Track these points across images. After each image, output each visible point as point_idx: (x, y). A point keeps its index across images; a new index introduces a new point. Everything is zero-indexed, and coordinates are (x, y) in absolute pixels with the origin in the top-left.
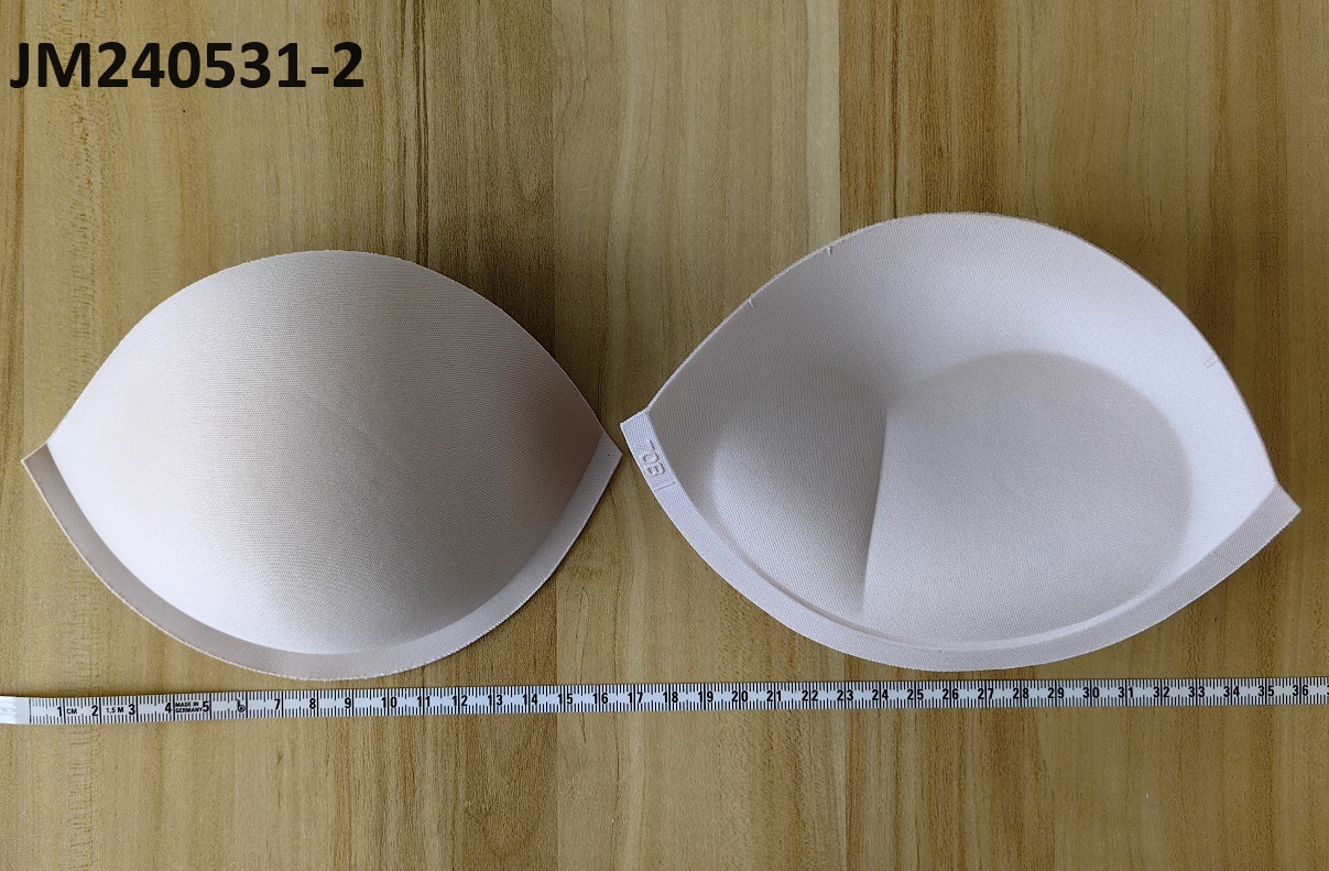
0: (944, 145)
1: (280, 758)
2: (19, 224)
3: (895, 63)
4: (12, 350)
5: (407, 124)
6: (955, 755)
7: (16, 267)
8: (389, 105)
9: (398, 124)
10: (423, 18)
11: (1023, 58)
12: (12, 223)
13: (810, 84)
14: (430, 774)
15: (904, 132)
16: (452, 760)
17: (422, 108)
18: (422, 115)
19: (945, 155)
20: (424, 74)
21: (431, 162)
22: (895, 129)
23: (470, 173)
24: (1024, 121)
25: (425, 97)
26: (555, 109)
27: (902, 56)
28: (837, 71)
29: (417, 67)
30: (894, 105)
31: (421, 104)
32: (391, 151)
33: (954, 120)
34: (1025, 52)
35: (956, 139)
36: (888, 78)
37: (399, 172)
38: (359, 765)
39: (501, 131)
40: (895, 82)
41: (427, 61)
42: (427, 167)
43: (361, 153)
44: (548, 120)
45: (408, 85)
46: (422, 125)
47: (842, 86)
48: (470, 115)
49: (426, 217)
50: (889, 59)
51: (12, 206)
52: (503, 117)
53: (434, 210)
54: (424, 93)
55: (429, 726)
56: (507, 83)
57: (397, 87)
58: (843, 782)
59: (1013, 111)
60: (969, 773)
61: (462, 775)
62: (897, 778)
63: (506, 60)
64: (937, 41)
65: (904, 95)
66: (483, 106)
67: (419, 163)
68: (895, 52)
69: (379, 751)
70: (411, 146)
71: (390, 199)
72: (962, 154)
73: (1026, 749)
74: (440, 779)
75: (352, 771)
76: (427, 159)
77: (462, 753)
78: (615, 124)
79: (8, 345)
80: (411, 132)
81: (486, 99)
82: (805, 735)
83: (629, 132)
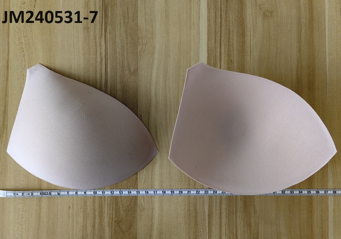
0: (232, 60)
1: (69, 208)
2: (7, 76)
3: (221, 40)
4: (5, 107)
5: (103, 53)
6: (235, 208)
7: (7, 87)
8: (98, 49)
9: (100, 53)
10: (107, 28)
11: (252, 39)
12: (6, 76)
13: (200, 44)
14: (106, 212)
15: (223, 56)
16: (112, 208)
17: (106, 49)
18: (106, 51)
19: (233, 62)
20: (107, 41)
21: (108, 63)
22: (221, 55)
23: (118, 65)
24: (252, 54)
26: (138, 50)
27: (222, 38)
28: (207, 41)
29: (105, 40)
30: (220, 50)
32: (99, 60)
33: (235, 53)
34: (252, 37)
35: (235, 58)
36: (219, 43)
37: (101, 65)
38: (89, 209)
39: (126, 55)
40: (221, 44)
41: (108, 38)
43: (91, 60)
44: (137, 53)
45: (103, 44)
46: (106, 53)
47: (208, 45)
48: (118, 51)
49: (107, 76)
50: (219, 39)
51: (6, 72)
52: (126, 52)
53: (109, 74)
55: (106, 200)
56: (127, 44)
57: (100, 44)
58: (207, 215)
59: (249, 51)
60: (238, 212)
61: (114, 212)
62: (220, 213)
63: (127, 38)
64: (231, 35)
65: (223, 47)
66: (121, 49)
67: (105, 63)
68: (221, 37)
69: (94, 206)
70: (104, 58)
71: (98, 71)
72: (237, 62)
73: (252, 206)
74: (109, 213)
75: (87, 211)
76: (107, 62)
77: (114, 207)
78: (153, 54)
79: (4, 106)
80: (104, 55)
81: (122, 47)
82: (198, 203)
83: (156, 56)
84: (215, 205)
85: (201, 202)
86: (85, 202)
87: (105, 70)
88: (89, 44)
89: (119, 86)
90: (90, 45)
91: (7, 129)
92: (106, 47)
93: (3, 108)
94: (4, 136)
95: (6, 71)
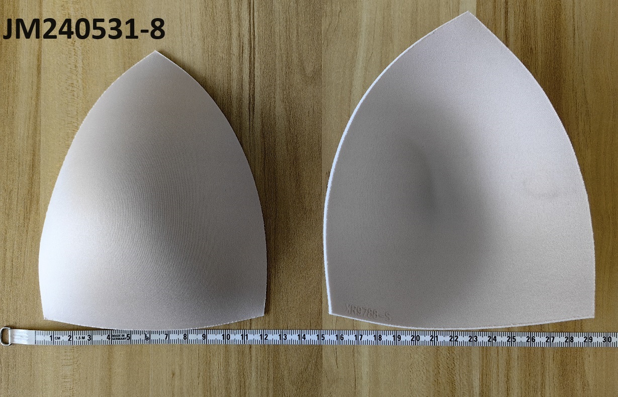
0: (533, 47)
1: (174, 374)
2: (38, 88)
3: (506, 3)
4: (34, 155)
5: (244, 36)
6: (539, 378)
7: (37, 111)
8: (235, 26)
9: (239, 35)
12: (35, 88)
14: (254, 385)
16: (266, 377)
17: (252, 27)
18: (252, 31)
19: (534, 52)
20: (253, 9)
21: (257, 56)
23: (277, 62)
24: (577, 34)
25: (254, 22)
26: (323, 28)
28: (475, 7)
29: (250, 6)
30: (506, 25)
31: (252, 25)
32: (235, 50)
33: (539, 33)
35: (540, 44)
36: (503, 11)
37: (239, 61)
38: (216, 378)
39: (294, 40)
40: (506, 13)
42: (254, 58)
43: (220, 51)
44: (319, 33)
45: (245, 14)
46: (252, 36)
48: (278, 31)
49: (254, 85)
51: (35, 79)
52: (296, 32)
53: (258, 81)
54: (253, 19)
55: (253, 358)
56: (297, 14)
57: (239, 17)
58: (478, 393)
59: (571, 29)
60: (547, 388)
61: (271, 385)
62: (508, 390)
65: (511, 20)
66: (284, 26)
67: (250, 57)
69: (227, 371)
70: (246, 47)
71: (235, 75)
72: (544, 51)
73: (578, 374)
74: (259, 387)
75: (212, 382)
76: (254, 54)
77: (271, 373)
78: (355, 35)
79: (32, 152)
80: (246, 40)
81: (286, 22)
82: (457, 366)
83: (363, 40)
84: (495, 371)
85: (465, 364)
86: (208, 362)
87: (250, 72)
88: (214, 16)
89: (279, 109)
90: (215, 18)
91: (38, 202)
92: (252, 21)
93: (29, 158)
94: (32, 219)
95: (36, 77)
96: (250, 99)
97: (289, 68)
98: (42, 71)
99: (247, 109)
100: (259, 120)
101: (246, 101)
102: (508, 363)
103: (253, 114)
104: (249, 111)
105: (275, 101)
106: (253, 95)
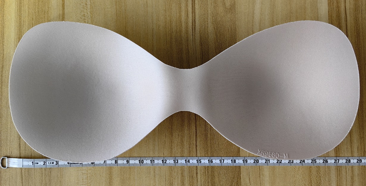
96: (192, 23)
97: (216, 3)
98: (66, 8)
99: (191, 29)
100: (198, 35)
101: (190, 24)
102: (352, 178)
103: (195, 31)
104: (192, 30)
105: (208, 24)
106: (195, 20)
